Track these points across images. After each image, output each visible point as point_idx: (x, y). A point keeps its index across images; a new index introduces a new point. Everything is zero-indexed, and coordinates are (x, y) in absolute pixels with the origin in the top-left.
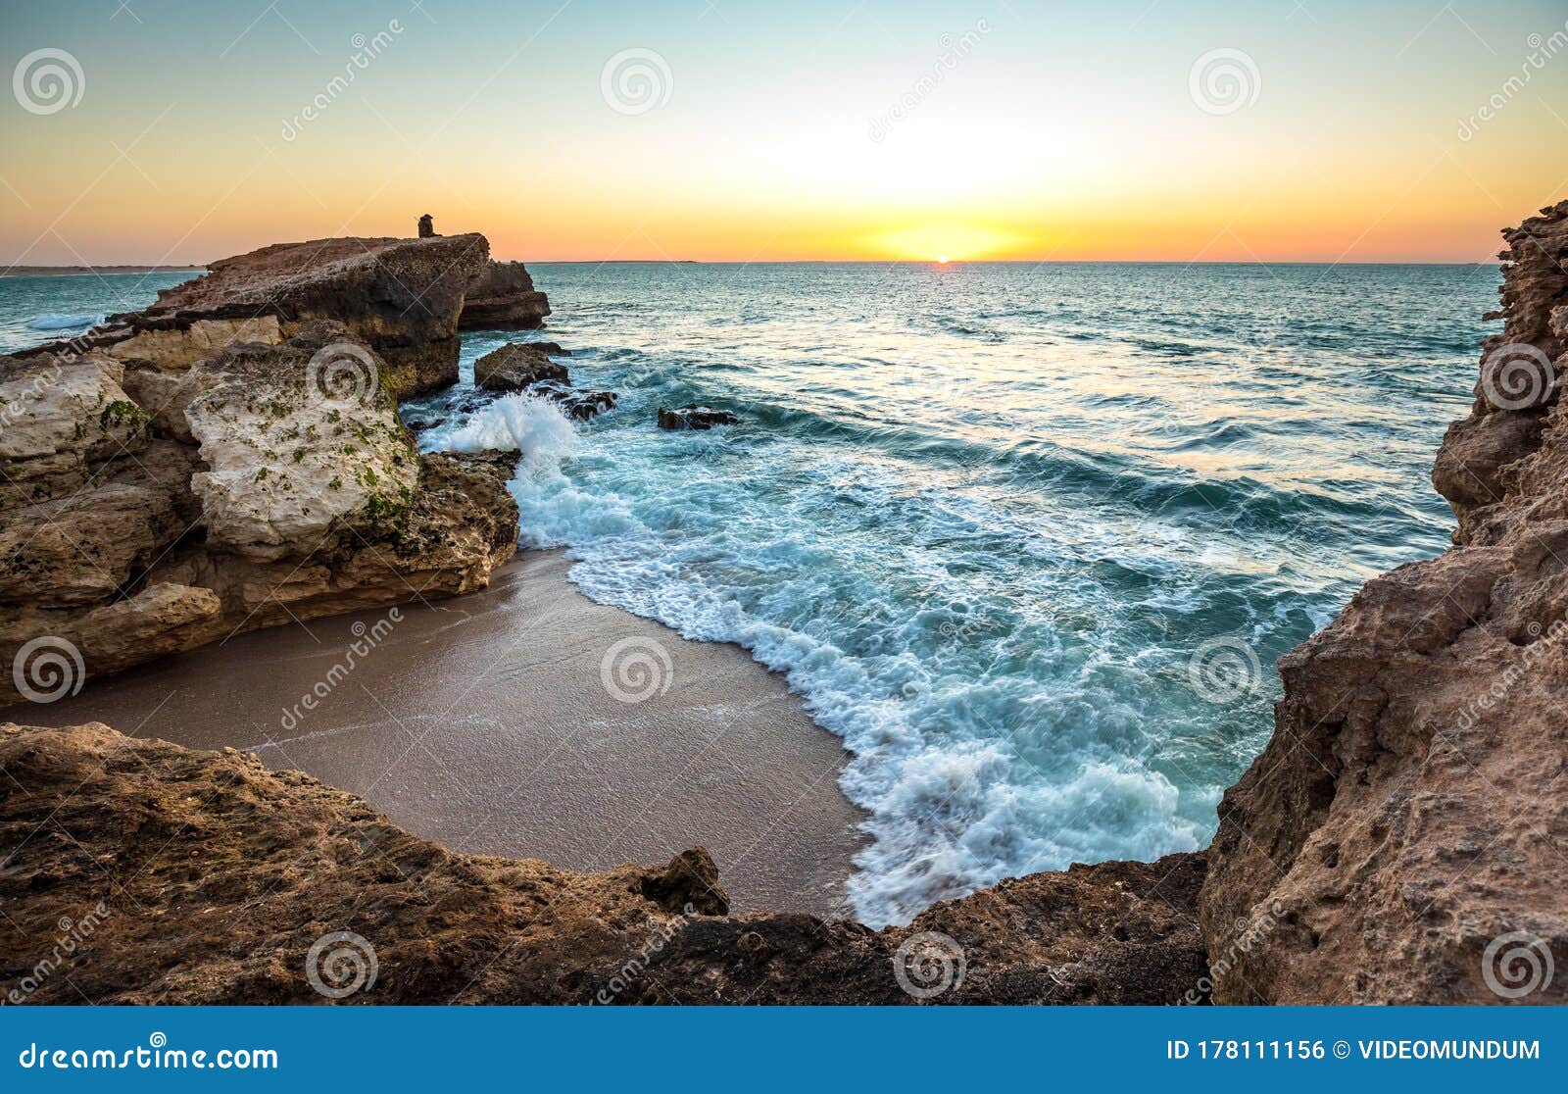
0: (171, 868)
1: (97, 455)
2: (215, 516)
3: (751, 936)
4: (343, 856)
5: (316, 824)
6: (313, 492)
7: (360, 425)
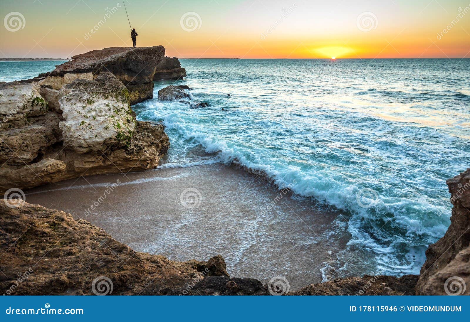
0: (36, 245)
1: (30, 115)
2: (66, 136)
3: (231, 282)
4: (94, 247)
5: (86, 236)
6: (99, 130)
7: (116, 108)
